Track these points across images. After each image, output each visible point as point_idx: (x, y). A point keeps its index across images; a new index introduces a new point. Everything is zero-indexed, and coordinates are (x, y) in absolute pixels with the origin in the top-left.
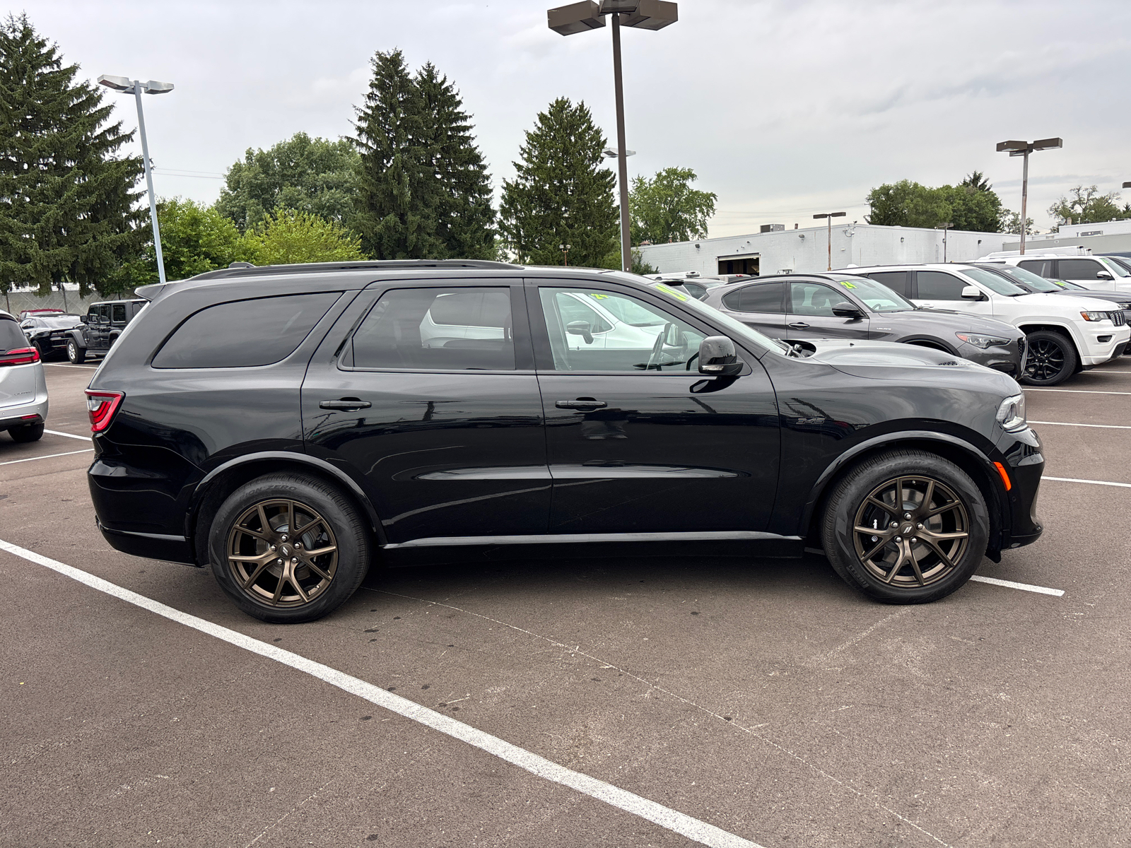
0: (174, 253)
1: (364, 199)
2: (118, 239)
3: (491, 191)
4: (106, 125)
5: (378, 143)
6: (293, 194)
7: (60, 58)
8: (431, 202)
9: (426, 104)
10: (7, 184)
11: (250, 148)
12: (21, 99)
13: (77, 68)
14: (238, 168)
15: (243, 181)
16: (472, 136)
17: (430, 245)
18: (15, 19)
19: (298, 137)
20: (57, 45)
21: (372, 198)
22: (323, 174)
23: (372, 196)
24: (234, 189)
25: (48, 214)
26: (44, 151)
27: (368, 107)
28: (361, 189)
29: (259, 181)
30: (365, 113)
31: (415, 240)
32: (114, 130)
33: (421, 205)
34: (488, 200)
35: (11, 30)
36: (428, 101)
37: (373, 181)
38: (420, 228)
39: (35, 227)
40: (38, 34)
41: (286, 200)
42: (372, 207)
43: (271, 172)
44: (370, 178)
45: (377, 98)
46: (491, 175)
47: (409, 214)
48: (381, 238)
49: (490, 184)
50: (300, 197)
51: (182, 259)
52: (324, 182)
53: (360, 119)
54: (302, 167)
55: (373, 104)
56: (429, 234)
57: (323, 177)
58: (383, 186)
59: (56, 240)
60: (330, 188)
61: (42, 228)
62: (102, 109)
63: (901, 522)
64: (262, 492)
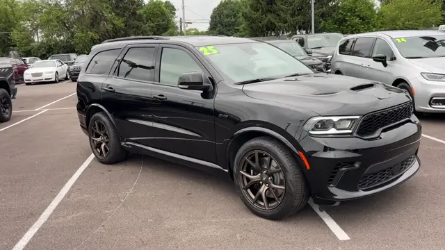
0: (345, 16)
2: (320, 11)
39: (290, 8)
51: (347, 19)
59: (297, 13)
61: (293, 8)
63: (262, 173)
64: (95, 117)
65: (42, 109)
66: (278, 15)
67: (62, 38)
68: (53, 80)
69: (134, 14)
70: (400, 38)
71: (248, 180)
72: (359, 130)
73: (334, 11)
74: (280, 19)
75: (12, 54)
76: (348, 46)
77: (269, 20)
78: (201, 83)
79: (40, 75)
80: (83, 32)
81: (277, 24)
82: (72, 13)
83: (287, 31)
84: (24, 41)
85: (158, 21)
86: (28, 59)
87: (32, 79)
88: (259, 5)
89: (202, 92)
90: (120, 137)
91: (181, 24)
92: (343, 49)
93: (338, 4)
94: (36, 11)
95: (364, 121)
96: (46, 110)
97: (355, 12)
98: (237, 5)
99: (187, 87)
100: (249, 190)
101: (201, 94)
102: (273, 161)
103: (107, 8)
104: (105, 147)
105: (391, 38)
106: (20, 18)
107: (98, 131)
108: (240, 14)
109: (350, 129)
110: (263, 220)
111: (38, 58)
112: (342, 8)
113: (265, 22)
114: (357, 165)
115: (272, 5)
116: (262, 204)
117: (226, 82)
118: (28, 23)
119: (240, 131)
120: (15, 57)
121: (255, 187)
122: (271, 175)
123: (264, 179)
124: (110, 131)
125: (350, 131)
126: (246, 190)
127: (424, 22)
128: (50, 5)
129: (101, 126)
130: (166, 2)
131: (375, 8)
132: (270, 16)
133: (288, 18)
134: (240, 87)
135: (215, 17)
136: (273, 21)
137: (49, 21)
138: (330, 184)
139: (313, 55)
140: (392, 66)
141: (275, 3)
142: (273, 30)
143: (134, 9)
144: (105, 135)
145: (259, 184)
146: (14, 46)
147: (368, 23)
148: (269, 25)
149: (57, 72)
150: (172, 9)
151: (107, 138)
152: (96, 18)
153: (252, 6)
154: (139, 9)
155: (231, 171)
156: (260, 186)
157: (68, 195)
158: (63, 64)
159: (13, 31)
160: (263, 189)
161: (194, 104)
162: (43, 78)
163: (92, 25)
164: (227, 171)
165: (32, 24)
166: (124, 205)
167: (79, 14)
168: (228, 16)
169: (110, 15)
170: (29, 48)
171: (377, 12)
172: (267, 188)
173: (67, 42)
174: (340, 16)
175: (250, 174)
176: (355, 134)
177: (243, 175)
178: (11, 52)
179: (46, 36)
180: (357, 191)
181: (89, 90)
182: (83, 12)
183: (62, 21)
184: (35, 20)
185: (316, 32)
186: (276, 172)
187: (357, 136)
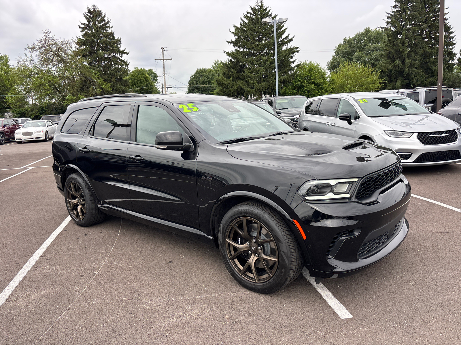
0: (302, 82)
1: (385, 54)
2: (283, 78)
3: (455, 44)
4: (284, 36)
5: (396, 28)
6: (360, 55)
7: (272, 13)
8: (419, 52)
9: (423, 6)
10: (250, 61)
11: (346, 37)
12: (257, 30)
13: (277, 16)
14: (340, 46)
15: (340, 51)
16: (447, 18)
17: (415, 73)
18: (259, 1)
19: (366, 29)
20: (271, 9)
21: (390, 53)
22: (375, 45)
23: (390, 52)
24: (337, 55)
25: (261, 71)
26: (262, 48)
27: (393, 12)
28: (385, 50)
29: (346, 51)
30: (391, 15)
31: (408, 71)
32: (287, 37)
33: (413, 54)
34: (451, 49)
35: (257, 6)
36: (423, 4)
37: (391, 45)
38: (411, 65)
39: (257, 75)
40: (265, 6)
41: (357, 57)
42: (389, 57)
43: (352, 46)
44: (389, 44)
45: (398, 7)
46: (455, 36)
47: (407, 59)
48: (391, 71)
49: (454, 40)
50: (362, 56)
51: (304, 85)
52: (374, 48)
53: (388, 18)
54: (366, 42)
55: (395, 10)
56: (416, 68)
57: (374, 46)
58: (396, 48)
59: (263, 80)
60: (377, 50)
61: (259, 76)
62: (283, 30)
63: (250, 242)
64: (71, 178)
65: (28, 167)
66: (246, 82)
67: (54, 101)
68: (44, 138)
69: (120, 79)
70: (362, 99)
71: (235, 249)
72: (358, 193)
73: (293, 79)
74: (248, 85)
75: (7, 116)
76: (312, 107)
77: (239, 86)
78: (181, 143)
79: (30, 134)
80: (73, 95)
81: (246, 89)
82: (63, 78)
83: (255, 96)
84: (18, 103)
85: (142, 86)
86: (20, 120)
87: (23, 138)
88: (230, 73)
89: (182, 152)
90: (97, 198)
91: (162, 89)
92: (308, 110)
93: (296, 72)
94: (29, 76)
95: (362, 184)
96: (31, 168)
97: (310, 79)
98: (211, 73)
99: (165, 147)
100: (236, 261)
101: (182, 155)
102: (263, 229)
103: (96, 74)
104: (81, 209)
105: (354, 99)
106: (14, 82)
107: (74, 193)
108: (214, 81)
109: (348, 193)
110: (254, 295)
111: (30, 119)
112: (300, 76)
113: (236, 87)
114: (357, 234)
115: (241, 73)
116: (251, 275)
117: (208, 142)
118: (22, 87)
119: (225, 196)
120: (10, 118)
121: (243, 258)
122: (261, 244)
123: (253, 248)
124: (86, 192)
125: (348, 196)
126: (233, 260)
127: (365, 88)
128: (42, 71)
129: (77, 188)
130: (150, 70)
131: (326, 76)
132: (240, 83)
133: (255, 84)
134: (224, 147)
135: (193, 84)
136: (243, 87)
137: (41, 85)
138: (328, 255)
139: (282, 115)
140: (357, 124)
141: (244, 72)
142: (243, 95)
143: (120, 76)
144: (82, 196)
145: (248, 253)
146: (9, 108)
147: (321, 89)
148: (239, 90)
149: (47, 131)
150: (155, 76)
151: (84, 200)
152: (86, 82)
153: (224, 74)
154: (125, 75)
155: (216, 238)
156: (249, 256)
157: (35, 268)
158: (53, 124)
159: (7, 94)
160: (253, 259)
161: (175, 165)
162: (34, 137)
163: (82, 89)
164: (211, 238)
165: (25, 88)
166: (96, 279)
167: (69, 79)
168: (203, 83)
169: (98, 81)
170: (23, 110)
171: (328, 80)
172: (256, 258)
173: (59, 104)
174: (298, 83)
175: (237, 243)
176: (354, 199)
177: (229, 244)
178: (6, 114)
179: (39, 99)
180: (356, 260)
181: (67, 150)
182: (73, 77)
183: (53, 85)
184: (28, 85)
185: (280, 95)
186: (267, 242)
187: (356, 200)
